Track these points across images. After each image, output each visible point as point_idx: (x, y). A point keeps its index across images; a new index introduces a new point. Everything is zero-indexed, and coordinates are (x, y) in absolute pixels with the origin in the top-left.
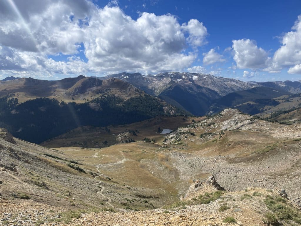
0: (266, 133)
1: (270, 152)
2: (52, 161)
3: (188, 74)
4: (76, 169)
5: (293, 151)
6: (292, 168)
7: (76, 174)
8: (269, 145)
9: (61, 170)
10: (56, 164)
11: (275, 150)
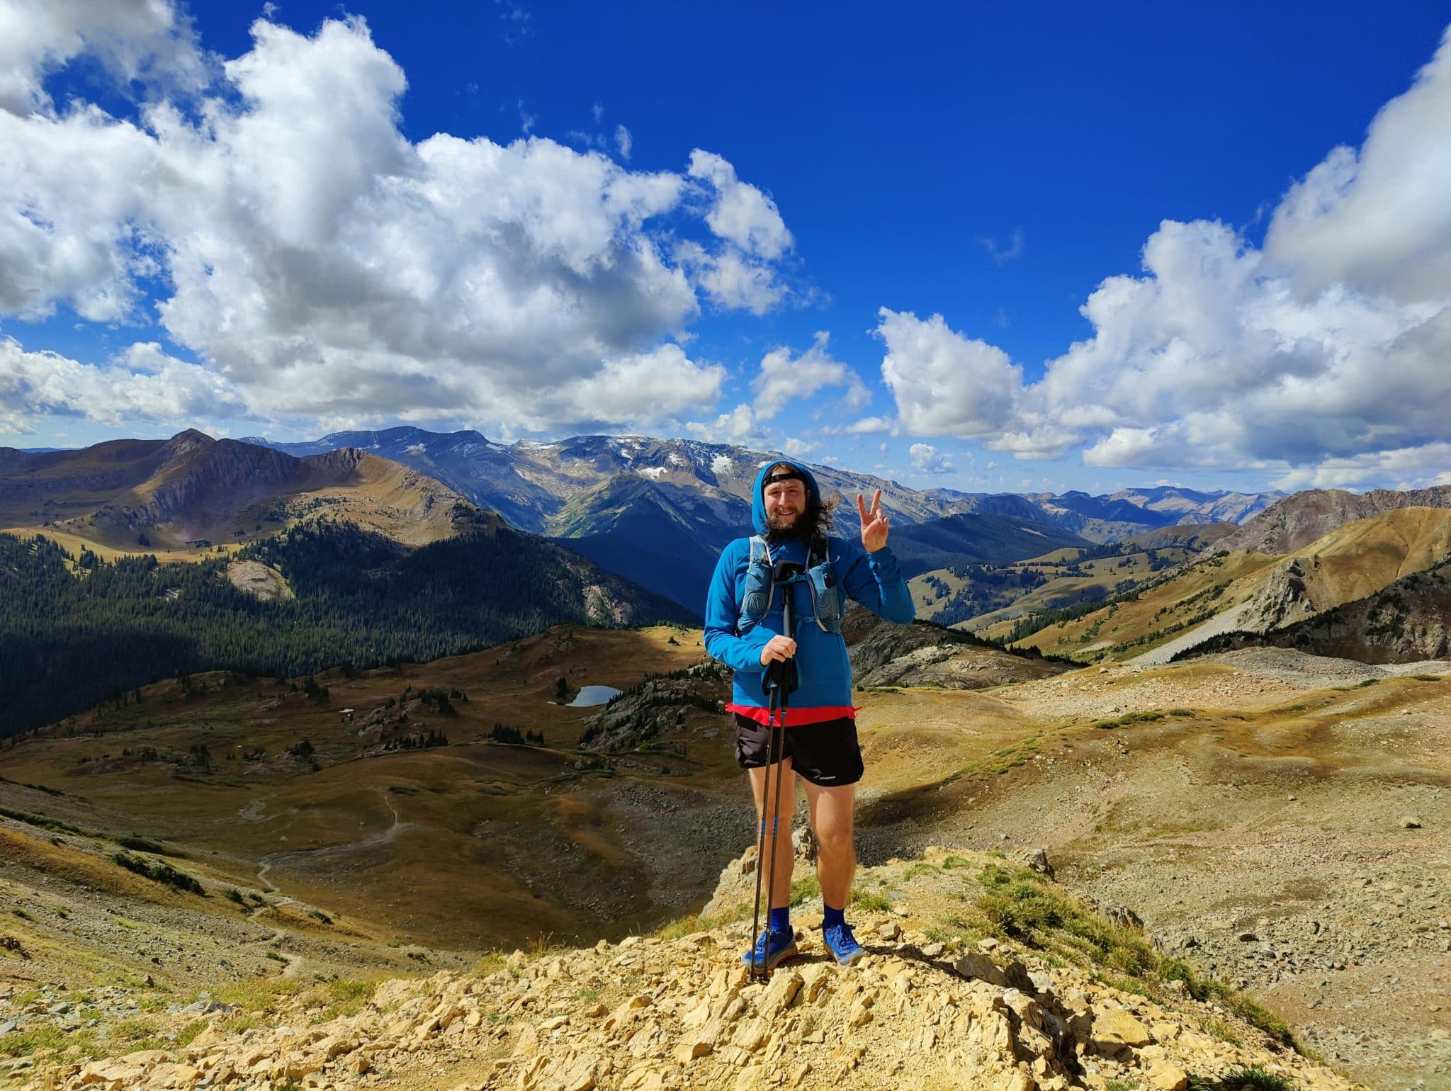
0: (997, 699)
1: (1012, 775)
2: (31, 841)
3: (692, 446)
4: (155, 879)
5: (1094, 768)
6: (1094, 839)
7: (155, 902)
8: (1008, 748)
9: (78, 883)
10: (55, 855)
11: (1032, 765)
